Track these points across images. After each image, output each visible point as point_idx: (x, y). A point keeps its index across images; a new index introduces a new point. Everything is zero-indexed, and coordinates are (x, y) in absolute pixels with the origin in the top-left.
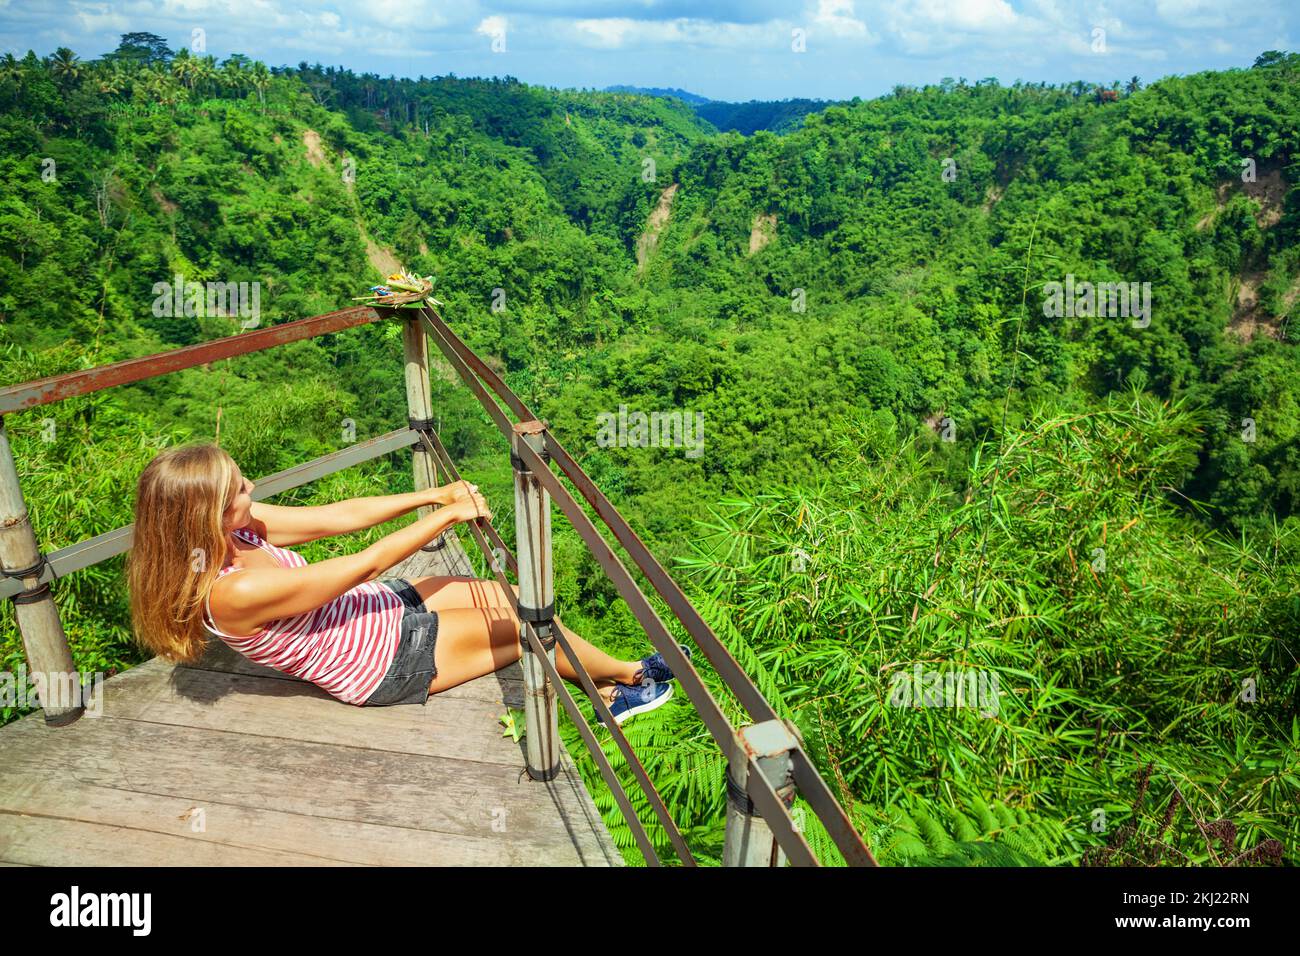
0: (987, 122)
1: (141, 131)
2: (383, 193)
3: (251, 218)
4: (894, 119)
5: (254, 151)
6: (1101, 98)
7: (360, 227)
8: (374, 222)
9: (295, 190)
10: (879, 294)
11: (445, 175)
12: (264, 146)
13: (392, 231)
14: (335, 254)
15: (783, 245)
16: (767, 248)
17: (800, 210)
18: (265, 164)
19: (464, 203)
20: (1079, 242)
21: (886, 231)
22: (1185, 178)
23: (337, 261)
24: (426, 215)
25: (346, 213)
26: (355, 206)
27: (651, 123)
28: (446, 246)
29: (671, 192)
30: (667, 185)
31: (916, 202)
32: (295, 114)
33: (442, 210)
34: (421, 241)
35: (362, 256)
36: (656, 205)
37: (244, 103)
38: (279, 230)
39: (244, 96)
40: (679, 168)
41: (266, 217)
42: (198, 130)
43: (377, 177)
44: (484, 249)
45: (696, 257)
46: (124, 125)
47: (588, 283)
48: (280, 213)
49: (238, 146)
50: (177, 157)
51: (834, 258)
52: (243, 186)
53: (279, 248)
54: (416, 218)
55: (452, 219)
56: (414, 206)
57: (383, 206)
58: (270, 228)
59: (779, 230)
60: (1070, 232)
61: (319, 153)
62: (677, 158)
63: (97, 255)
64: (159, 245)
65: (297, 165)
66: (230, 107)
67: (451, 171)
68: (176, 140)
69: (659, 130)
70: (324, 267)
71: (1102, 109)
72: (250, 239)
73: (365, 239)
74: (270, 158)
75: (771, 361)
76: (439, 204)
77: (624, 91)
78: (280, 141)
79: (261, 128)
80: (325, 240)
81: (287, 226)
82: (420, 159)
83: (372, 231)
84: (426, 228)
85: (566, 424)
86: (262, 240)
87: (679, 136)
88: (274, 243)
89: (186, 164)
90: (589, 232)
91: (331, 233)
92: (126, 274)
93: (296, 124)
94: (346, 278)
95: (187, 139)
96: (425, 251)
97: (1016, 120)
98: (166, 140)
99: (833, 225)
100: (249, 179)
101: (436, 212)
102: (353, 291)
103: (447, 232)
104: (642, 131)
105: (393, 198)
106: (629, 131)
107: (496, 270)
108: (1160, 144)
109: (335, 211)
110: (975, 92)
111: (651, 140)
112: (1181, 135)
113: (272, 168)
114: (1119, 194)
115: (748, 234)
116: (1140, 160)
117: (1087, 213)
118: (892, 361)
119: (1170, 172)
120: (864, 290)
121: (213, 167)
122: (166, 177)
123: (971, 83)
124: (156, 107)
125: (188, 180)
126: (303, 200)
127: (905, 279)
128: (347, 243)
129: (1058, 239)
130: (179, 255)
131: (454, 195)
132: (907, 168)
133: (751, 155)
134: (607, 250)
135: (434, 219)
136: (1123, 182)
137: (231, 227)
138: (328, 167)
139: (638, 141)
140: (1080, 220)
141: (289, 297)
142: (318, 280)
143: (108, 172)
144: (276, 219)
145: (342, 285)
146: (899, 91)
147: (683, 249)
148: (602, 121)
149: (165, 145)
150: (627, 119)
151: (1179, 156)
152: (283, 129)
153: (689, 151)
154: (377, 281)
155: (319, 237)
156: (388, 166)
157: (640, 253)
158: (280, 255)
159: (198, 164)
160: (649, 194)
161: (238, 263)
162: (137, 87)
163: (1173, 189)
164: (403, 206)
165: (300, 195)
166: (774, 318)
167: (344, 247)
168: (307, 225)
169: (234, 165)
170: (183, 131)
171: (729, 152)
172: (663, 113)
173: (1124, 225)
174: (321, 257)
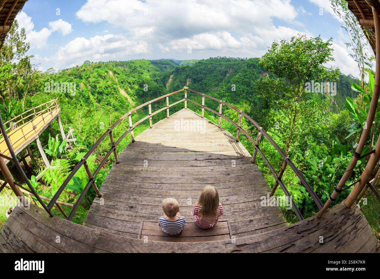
0: (225, 63)
1: (86, 75)
2: (122, 80)
3: (101, 87)
4: (210, 62)
5: (102, 76)
6: (242, 60)
7: (118, 86)
8: (121, 85)
9: (108, 81)
10: (210, 92)
11: (132, 76)
12: (103, 75)
13: (124, 86)
14: (115, 91)
15: (193, 84)
16: (190, 85)
17: (195, 78)
18: (103, 78)
19: (136, 81)
20: (241, 82)
21: (210, 81)
22: (255, 73)
23: (115, 93)
24: (130, 83)
25: (116, 84)
26: (118, 83)
27: (168, 64)
28: (133, 88)
29: (172, 76)
30: (171, 75)
31: (215, 76)
32: (108, 69)
33: (132, 82)
34: (129, 88)
35: (119, 91)
36: (169, 78)
37: (101, 69)
38: (106, 89)
39: (101, 67)
40: (173, 72)
41: (104, 87)
42: (94, 74)
43: (121, 78)
44: (140, 88)
45: (177, 87)
46: (84, 75)
47: (158, 93)
48: (106, 86)
49: (100, 76)
50: (91, 79)
51: (202, 86)
52: (100, 82)
53: (106, 92)
54: (128, 84)
55: (134, 83)
56: (127, 82)
57: (122, 82)
58: (104, 88)
59: (191, 81)
60: (240, 81)
61: (112, 75)
62: (172, 70)
63: (80, 96)
64: (88, 93)
65: (108, 77)
66: (99, 69)
67: (133, 75)
68: (91, 76)
69: (169, 66)
70: (113, 94)
71: (242, 62)
72: (101, 91)
73: (119, 88)
74: (104, 77)
75: (192, 105)
76: (132, 81)
77: (163, 60)
78: (106, 74)
79: (103, 72)
80: (113, 89)
81: (107, 88)
82: (128, 74)
83: (120, 87)
84: (129, 85)
85: (156, 118)
86: (103, 90)
87: (173, 66)
88: (105, 91)
89: (92, 80)
90: (158, 84)
91: (114, 88)
92: (84, 99)
93: (108, 71)
94: (116, 96)
95: (92, 76)
96: (129, 89)
97: (230, 63)
98: (89, 76)
99: (201, 80)
100: (101, 81)
101: (131, 82)
102: (118, 98)
103: (133, 86)
104: (166, 66)
105: (124, 81)
106: (164, 66)
107: (142, 92)
108: (251, 68)
109: (114, 84)
110: (223, 58)
111: (168, 67)
112: (254, 66)
113: (104, 78)
114: (246, 75)
115: (186, 82)
116: (249, 70)
117: (242, 78)
118: (213, 103)
119: (253, 72)
120: (207, 91)
121: (96, 80)
122: (89, 82)
123: (222, 57)
124: (88, 71)
125: (92, 82)
126: (109, 83)
127: (214, 89)
128: (116, 89)
129: (239, 82)
130: (91, 94)
131: (134, 79)
132: (213, 70)
133: (186, 69)
134: (161, 87)
135: (131, 84)
136: (247, 73)
137: (98, 89)
138: (113, 77)
139: (166, 68)
140: (241, 79)
141: (108, 100)
142: (112, 96)
143: (82, 83)
144: (105, 87)
145: (116, 97)
146: (210, 58)
147: (175, 86)
148: (159, 65)
149: (89, 77)
150: (163, 64)
151: (254, 70)
152: (106, 72)
153: (175, 69)
154: (122, 95)
155: (112, 89)
156: (123, 76)
157: (167, 87)
158: (106, 93)
159: (94, 79)
160: (168, 76)
161: (100, 95)
162: (86, 69)
163: (254, 74)
164: (126, 82)
165: (109, 82)
166: (192, 97)
167: (116, 90)
168: (110, 87)
169: (99, 79)
170: (92, 74)
171: (182, 69)
172: (170, 63)
173: (248, 80)
174: (112, 92)
